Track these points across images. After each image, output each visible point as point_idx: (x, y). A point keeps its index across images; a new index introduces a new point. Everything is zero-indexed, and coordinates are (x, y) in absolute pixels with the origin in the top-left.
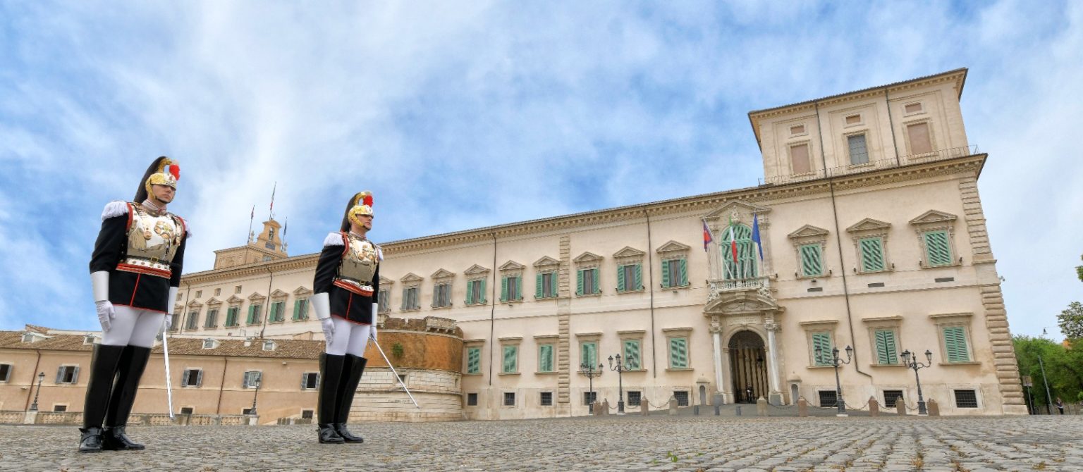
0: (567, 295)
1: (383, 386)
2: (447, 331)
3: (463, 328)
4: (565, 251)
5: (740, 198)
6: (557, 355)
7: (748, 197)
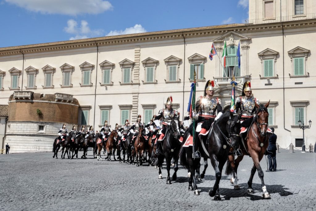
0: (138, 82)
1: (31, 132)
2: (68, 101)
3: (78, 98)
4: (138, 56)
5: (235, 31)
6: (131, 116)
7: (239, 30)
